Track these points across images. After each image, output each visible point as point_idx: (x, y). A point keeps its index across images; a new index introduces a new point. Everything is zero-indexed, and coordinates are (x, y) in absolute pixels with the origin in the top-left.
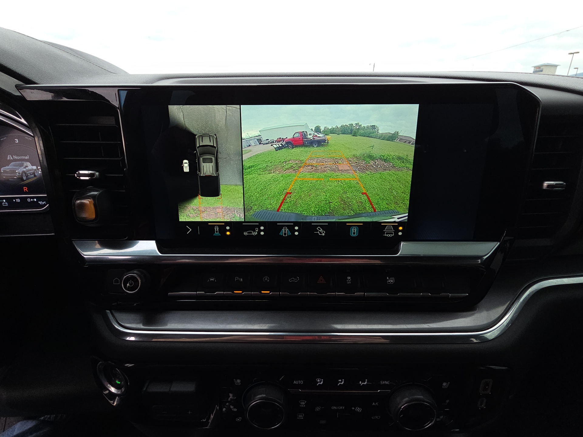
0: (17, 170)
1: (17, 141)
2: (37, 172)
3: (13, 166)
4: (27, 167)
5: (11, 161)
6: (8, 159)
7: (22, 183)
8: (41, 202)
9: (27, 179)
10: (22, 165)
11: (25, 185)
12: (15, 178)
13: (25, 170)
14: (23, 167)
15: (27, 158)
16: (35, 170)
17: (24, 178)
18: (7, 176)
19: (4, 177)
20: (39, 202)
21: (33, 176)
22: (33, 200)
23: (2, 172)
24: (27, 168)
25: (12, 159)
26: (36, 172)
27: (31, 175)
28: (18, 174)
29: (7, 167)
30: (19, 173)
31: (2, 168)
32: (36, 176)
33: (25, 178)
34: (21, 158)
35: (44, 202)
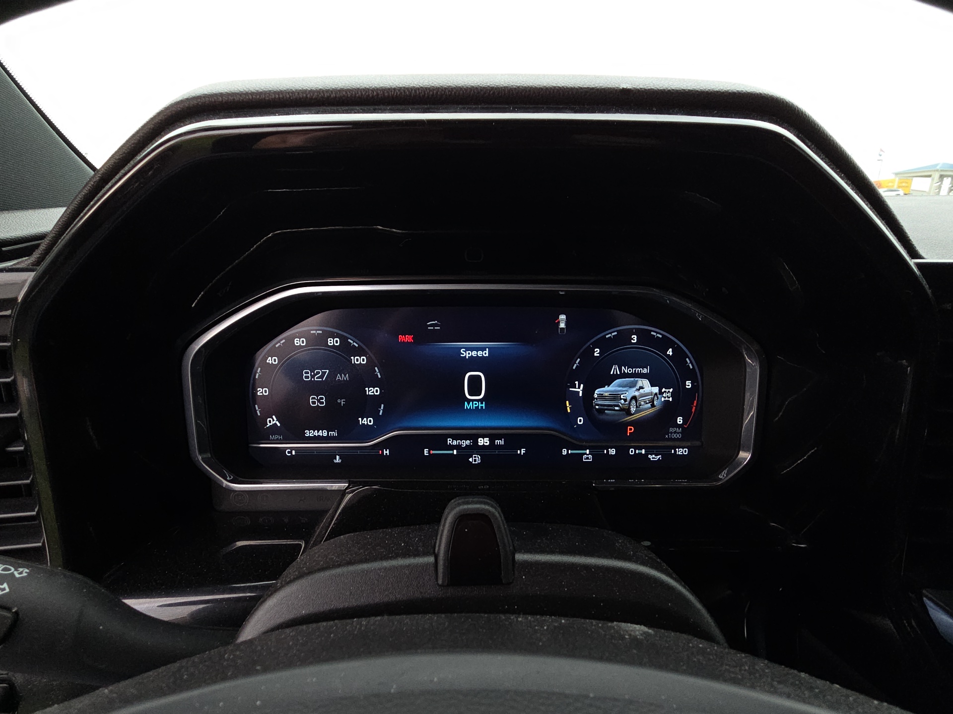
0: (623, 394)
1: (634, 340)
2: (658, 397)
3: (617, 386)
4: (642, 388)
5: (616, 377)
6: (612, 373)
7: (626, 419)
8: (654, 456)
9: (636, 412)
10: (632, 385)
11: (631, 423)
12: (617, 408)
13: (637, 394)
14: (635, 389)
15: (645, 371)
16: (656, 394)
17: (632, 409)
18: (601, 405)
19: (597, 407)
20: (649, 456)
21: (649, 405)
22: (640, 451)
23: (596, 397)
24: (641, 391)
25: (619, 373)
26: (656, 398)
27: (647, 403)
28: (622, 401)
29: (606, 388)
30: (625, 400)
31: (597, 391)
32: (655, 406)
33: (633, 410)
34: (635, 371)
35: (659, 457)
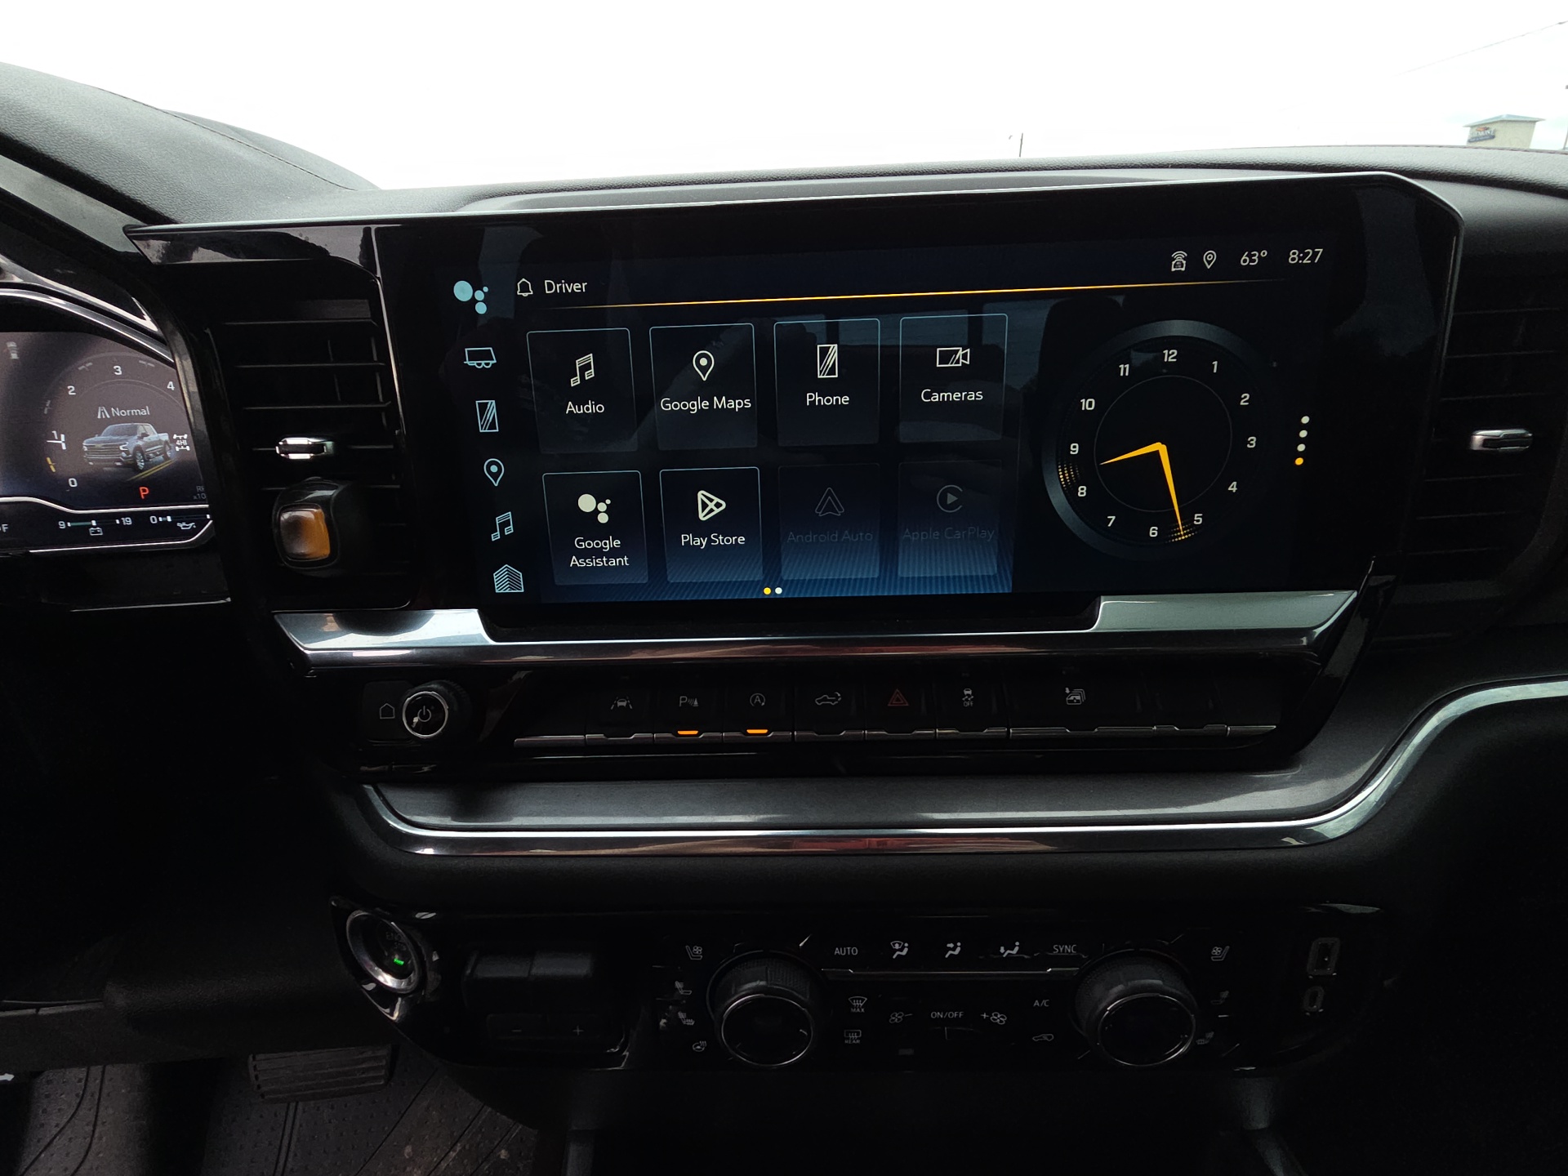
0: (121, 445)
1: (118, 372)
2: (170, 447)
3: (110, 434)
4: (145, 435)
5: (106, 423)
6: (99, 417)
7: (134, 477)
8: (184, 524)
9: (147, 467)
10: (132, 432)
11: (144, 483)
12: (119, 464)
13: (140, 443)
14: (136, 437)
15: (145, 412)
16: (166, 442)
17: (139, 464)
18: (98, 460)
19: (91, 463)
20: (178, 524)
21: (161, 457)
22: (164, 519)
23: (86, 450)
24: (145, 439)
25: (108, 416)
26: (168, 448)
27: (157, 455)
28: (124, 454)
29: (97, 438)
30: (127, 452)
31: (85, 441)
32: (169, 459)
33: (141, 464)
34: (130, 412)
35: (191, 524)
